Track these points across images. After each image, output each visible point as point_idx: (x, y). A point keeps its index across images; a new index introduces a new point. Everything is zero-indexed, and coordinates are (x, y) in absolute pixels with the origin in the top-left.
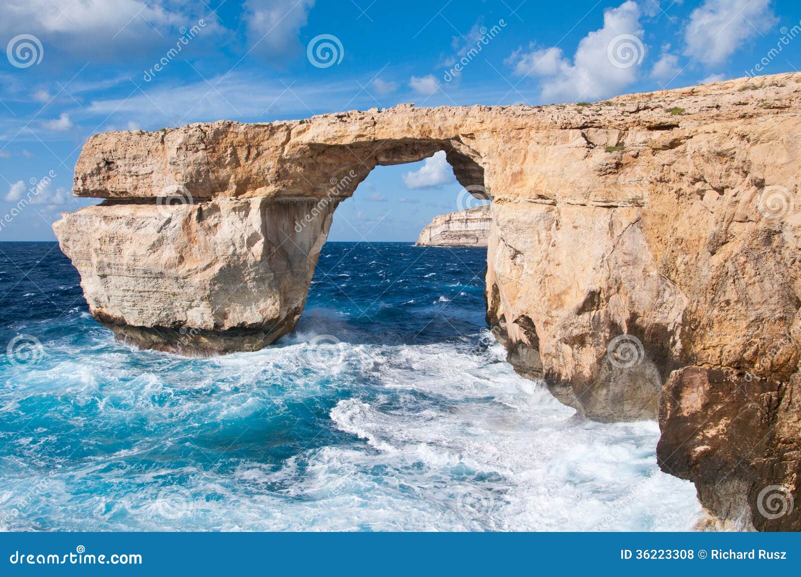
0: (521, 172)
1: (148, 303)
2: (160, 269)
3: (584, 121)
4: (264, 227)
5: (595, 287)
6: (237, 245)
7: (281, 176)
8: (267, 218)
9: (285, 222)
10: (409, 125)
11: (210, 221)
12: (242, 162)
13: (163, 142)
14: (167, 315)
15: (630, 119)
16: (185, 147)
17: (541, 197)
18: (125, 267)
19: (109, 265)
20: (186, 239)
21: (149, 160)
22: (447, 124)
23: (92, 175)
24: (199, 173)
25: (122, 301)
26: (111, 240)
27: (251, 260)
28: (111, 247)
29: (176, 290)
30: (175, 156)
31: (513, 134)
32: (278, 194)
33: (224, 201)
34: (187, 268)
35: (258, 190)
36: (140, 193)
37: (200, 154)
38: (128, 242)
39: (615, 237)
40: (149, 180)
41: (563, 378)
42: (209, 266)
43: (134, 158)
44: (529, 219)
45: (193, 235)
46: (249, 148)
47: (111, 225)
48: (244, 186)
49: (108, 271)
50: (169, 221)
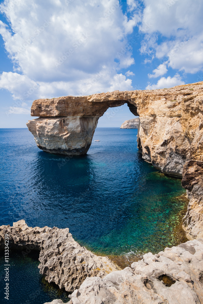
0: (147, 108)
1: (52, 143)
2: (55, 135)
3: (165, 93)
4: (81, 124)
5: (166, 139)
6: (74, 129)
7: (84, 111)
8: (81, 121)
9: (86, 123)
10: (117, 96)
11: (67, 122)
13: (53, 102)
14: (56, 146)
15: (178, 92)
16: (59, 103)
17: (152, 115)
18: (45, 135)
20: (60, 127)
21: (50, 107)
22: (127, 96)
26: (42, 127)
27: (77, 132)
28: (41, 130)
29: (59, 140)
30: (57, 105)
31: (145, 98)
32: (84, 115)
33: (70, 118)
34: (61, 135)
35: (79, 114)
36: (48, 115)
37: (63, 105)
38: (46, 128)
39: (172, 125)
40: (50, 112)
41: (157, 162)
43: (46, 106)
44: (148, 121)
45: (62, 126)
46: (76, 103)
47: (41, 124)
48: (75, 113)
49: (41, 135)
50: (56, 122)
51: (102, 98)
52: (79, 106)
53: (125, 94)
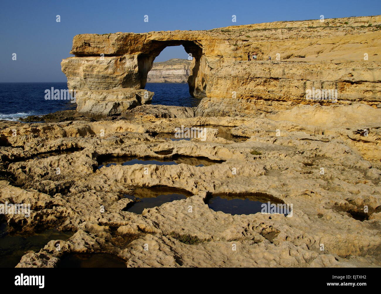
0: (213, 50)
1: (101, 86)
2: (108, 75)
3: (228, 38)
4: (138, 63)
6: (131, 68)
7: (143, 49)
10: (183, 37)
11: (124, 61)
12: (133, 44)
13: (108, 38)
15: (238, 38)
16: (117, 40)
17: (219, 56)
18: (94, 75)
19: (88, 75)
20: (116, 67)
21: (104, 43)
22: (193, 37)
23: (80, 47)
24: (121, 47)
25: (92, 86)
26: (90, 67)
27: (135, 72)
28: (90, 69)
29: (112, 81)
30: (114, 42)
31: (211, 41)
32: (141, 54)
33: (127, 56)
34: (116, 75)
35: (136, 53)
36: (99, 53)
37: (121, 42)
38: (96, 68)
40: (103, 49)
42: (123, 74)
43: (99, 42)
44: (215, 61)
45: (118, 65)
46: (135, 41)
47: (89, 62)
48: (132, 51)
49: (87, 77)
50: (111, 61)
51: (166, 37)
52: (138, 44)
53: (191, 35)
